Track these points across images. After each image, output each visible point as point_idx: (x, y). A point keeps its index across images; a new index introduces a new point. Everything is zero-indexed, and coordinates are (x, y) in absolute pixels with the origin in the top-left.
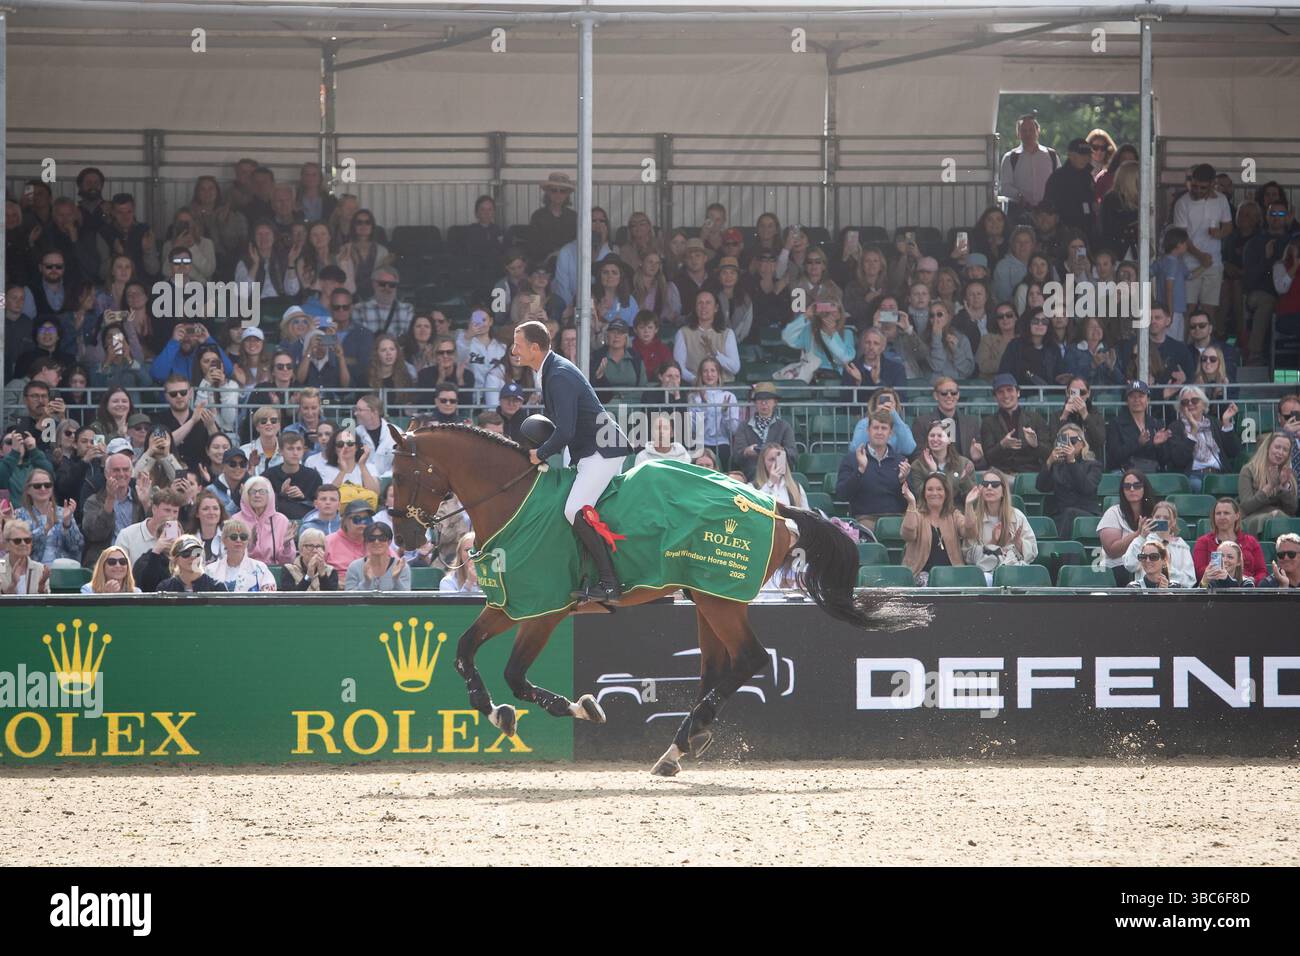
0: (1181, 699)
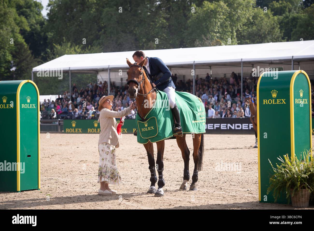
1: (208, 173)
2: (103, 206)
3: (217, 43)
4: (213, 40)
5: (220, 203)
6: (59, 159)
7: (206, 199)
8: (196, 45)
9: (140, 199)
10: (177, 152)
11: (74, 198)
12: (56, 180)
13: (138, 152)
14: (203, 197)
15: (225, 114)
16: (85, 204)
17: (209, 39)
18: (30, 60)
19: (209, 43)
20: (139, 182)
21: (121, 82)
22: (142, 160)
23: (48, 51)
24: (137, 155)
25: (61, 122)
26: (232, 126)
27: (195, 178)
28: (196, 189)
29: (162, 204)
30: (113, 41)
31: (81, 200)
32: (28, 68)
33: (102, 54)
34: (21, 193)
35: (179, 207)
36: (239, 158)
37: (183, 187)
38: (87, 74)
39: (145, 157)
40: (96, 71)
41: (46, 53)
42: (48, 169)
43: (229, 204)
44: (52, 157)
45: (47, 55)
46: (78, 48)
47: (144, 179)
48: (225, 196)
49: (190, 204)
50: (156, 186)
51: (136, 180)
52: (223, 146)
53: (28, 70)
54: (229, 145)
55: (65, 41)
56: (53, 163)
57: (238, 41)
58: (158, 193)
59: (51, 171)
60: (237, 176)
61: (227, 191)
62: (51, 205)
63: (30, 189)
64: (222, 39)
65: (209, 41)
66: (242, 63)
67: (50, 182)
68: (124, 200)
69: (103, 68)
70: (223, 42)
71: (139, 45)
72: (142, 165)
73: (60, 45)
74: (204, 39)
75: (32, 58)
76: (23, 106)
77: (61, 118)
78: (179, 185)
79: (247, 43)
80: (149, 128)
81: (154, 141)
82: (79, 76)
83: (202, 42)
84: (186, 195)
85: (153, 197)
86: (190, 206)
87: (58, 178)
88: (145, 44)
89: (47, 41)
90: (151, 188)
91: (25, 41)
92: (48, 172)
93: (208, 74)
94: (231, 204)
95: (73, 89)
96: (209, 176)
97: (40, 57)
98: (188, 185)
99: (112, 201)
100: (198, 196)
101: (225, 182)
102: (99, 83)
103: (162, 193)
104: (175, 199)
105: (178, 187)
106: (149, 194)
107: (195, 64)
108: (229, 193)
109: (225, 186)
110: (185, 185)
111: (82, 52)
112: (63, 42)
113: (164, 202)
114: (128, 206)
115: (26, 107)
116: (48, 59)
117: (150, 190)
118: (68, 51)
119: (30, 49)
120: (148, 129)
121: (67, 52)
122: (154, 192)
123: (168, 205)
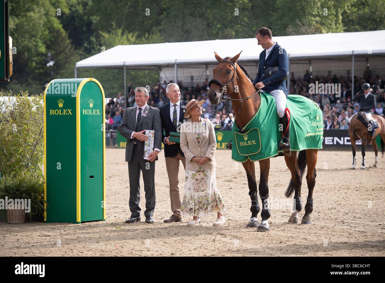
0: (335, 143)
1: (321, 202)
2: (192, 243)
3: (317, 30)
4: (310, 26)
5: (346, 241)
6: (120, 182)
7: (326, 236)
8: (288, 33)
9: (238, 234)
10: (272, 173)
11: (153, 232)
12: (123, 208)
13: (221, 173)
14: (321, 232)
15: (330, 124)
16: (168, 240)
17: (305, 24)
18: (69, 52)
19: (306, 30)
20: (232, 212)
21: (191, 81)
22: (229, 183)
23: (93, 41)
24: (221, 177)
25: (113, 134)
26: (340, 139)
27: (309, 208)
28: (311, 223)
29: (269, 242)
30: (178, 27)
31: (162, 234)
32: (67, 62)
33: (167, 44)
34: (82, 224)
35: (293, 245)
36: (358, 182)
37: (292, 220)
38: (144, 71)
39: (232, 180)
40: (159, 68)
41: (90, 43)
42: (108, 194)
43: (359, 242)
44: (111, 180)
45: (91, 46)
46: (132, 37)
47: (237, 209)
48: (351, 232)
49: (307, 242)
50: (259, 218)
51: (227, 210)
52: (331, 166)
53: (67, 65)
54: (339, 165)
55: (114, 27)
56: (113, 187)
57: (344, 27)
58: (261, 226)
59: (114, 197)
60: (360, 206)
61: (352, 225)
62: (126, 241)
63: (93, 220)
64: (322, 24)
65: (306, 28)
66: (353, 57)
67: (116, 211)
68: (219, 235)
69: (169, 63)
70: (325, 29)
71: (212, 33)
72: (230, 190)
73: (109, 32)
74: (298, 24)
75: (73, 49)
76: (85, 112)
77: (113, 128)
78: (285, 217)
79: (356, 30)
80: (249, 142)
81: (256, 160)
82: (133, 73)
83: (296, 29)
84: (298, 230)
85: (255, 231)
86: (307, 244)
87: (124, 205)
88: (220, 32)
89: (92, 27)
90: (252, 221)
91: (63, 27)
92: (110, 197)
93: (307, 71)
94: (361, 242)
95: (129, 91)
96: (323, 205)
97: (83, 49)
98: (299, 217)
99: (203, 236)
100: (315, 231)
101: (346, 213)
102: (162, 82)
103: (267, 226)
104: (285, 234)
105: (287, 220)
106: (249, 227)
107: (290, 58)
108: (355, 228)
109: (347, 219)
110: (295, 216)
111: (137, 42)
112: (113, 29)
113: (272, 238)
114: (225, 243)
115: (88, 113)
116: (93, 52)
117: (250, 223)
118: (118, 39)
119: (70, 37)
120: (247, 143)
121: (117, 41)
122: (256, 225)
123: (278, 242)
